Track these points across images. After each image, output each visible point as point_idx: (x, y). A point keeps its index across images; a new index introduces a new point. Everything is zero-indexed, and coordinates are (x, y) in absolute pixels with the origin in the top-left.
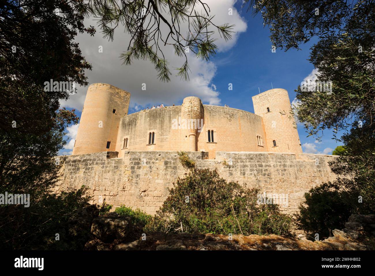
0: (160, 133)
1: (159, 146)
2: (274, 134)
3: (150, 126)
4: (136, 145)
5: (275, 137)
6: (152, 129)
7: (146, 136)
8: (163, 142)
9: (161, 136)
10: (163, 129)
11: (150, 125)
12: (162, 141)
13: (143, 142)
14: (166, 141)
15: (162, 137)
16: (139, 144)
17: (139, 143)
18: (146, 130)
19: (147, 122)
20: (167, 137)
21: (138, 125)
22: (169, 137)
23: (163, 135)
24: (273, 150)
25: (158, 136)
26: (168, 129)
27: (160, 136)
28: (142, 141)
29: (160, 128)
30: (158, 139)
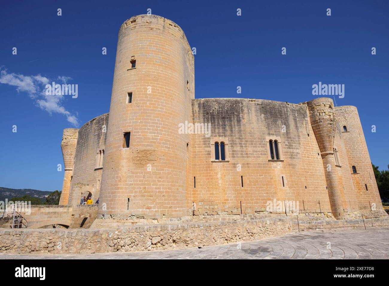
0: (287, 143)
1: (290, 165)
2: (354, 158)
3: (269, 129)
4: (248, 157)
5: (356, 163)
6: (273, 135)
7: (264, 144)
8: (294, 158)
9: (290, 148)
10: (290, 138)
11: (268, 127)
12: (292, 157)
13: (262, 154)
14: (298, 158)
15: (291, 150)
16: (255, 157)
17: (253, 154)
18: (264, 134)
19: (262, 121)
20: (298, 151)
21: (244, 121)
22: (300, 153)
23: (292, 148)
24: (353, 177)
25: (285, 148)
26: (297, 139)
27: (287, 148)
28: (259, 151)
29: (285, 136)
30: (285, 152)
